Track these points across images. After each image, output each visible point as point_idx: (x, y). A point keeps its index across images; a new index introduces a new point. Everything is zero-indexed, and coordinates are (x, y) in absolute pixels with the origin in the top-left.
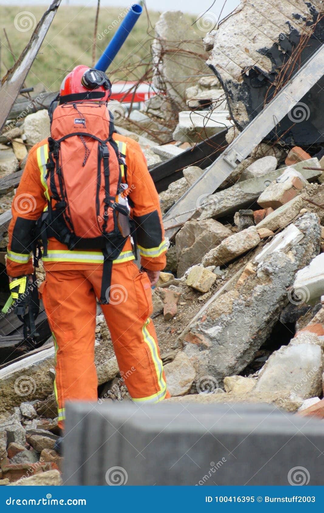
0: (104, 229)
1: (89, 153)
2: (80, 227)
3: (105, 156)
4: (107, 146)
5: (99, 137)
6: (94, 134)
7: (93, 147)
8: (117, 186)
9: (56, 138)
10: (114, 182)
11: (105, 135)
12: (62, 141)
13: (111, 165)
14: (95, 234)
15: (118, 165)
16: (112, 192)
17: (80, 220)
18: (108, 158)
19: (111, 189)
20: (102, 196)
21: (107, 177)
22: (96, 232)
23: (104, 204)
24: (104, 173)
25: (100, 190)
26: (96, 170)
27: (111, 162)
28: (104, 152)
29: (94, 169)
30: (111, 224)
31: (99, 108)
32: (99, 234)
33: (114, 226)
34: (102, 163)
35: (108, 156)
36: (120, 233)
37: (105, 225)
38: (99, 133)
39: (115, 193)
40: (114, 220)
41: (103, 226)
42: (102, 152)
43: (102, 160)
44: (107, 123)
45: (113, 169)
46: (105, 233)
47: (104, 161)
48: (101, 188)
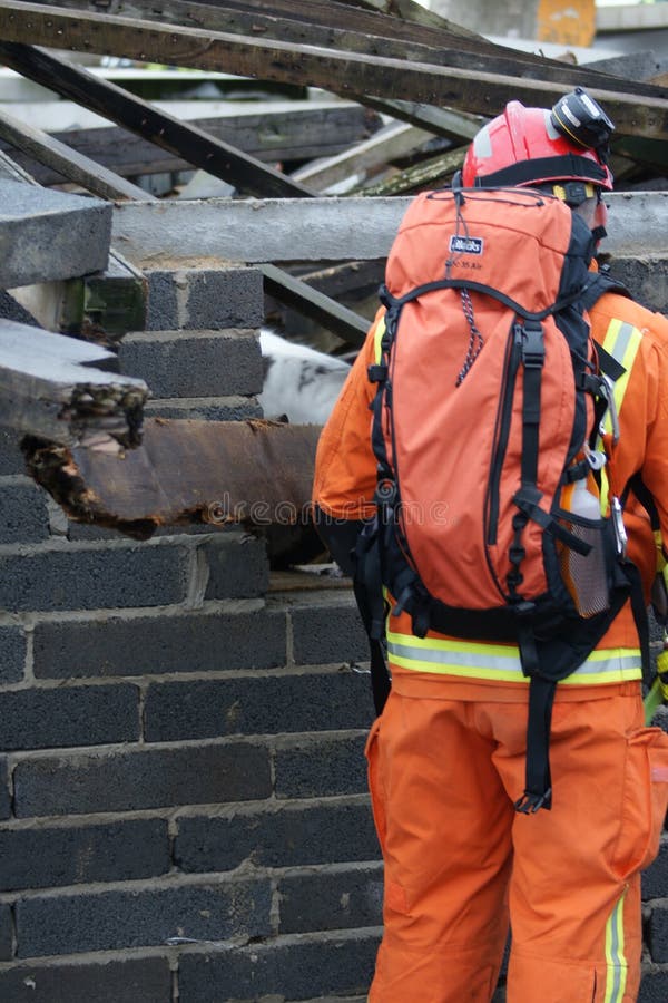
0: (512, 588)
1: (482, 345)
2: (435, 573)
3: (528, 362)
4: (540, 330)
5: (518, 298)
6: (504, 289)
7: (497, 327)
8: (563, 458)
9: (396, 292)
10: (554, 443)
11: (540, 296)
12: (408, 302)
13: (547, 392)
14: (481, 597)
15: (573, 391)
16: (545, 475)
17: (432, 550)
18: (539, 369)
19: (541, 467)
20: (510, 485)
21: (531, 428)
22: (485, 592)
23: (515, 511)
24: (524, 413)
25: (505, 465)
26: (495, 403)
27: (551, 382)
28: (528, 348)
29: (489, 398)
30: (534, 572)
31: (536, 209)
32: (495, 600)
33: (548, 579)
34: (519, 382)
35: (541, 362)
36: (571, 601)
37: (515, 577)
38: (521, 286)
39: (556, 478)
40: (545, 563)
41: (508, 577)
42: (520, 346)
43: (521, 370)
44: (556, 259)
45: (552, 405)
46: (515, 600)
47: (525, 377)
48: (508, 460)
